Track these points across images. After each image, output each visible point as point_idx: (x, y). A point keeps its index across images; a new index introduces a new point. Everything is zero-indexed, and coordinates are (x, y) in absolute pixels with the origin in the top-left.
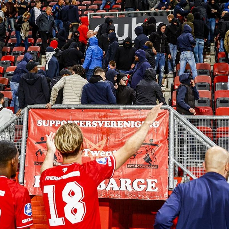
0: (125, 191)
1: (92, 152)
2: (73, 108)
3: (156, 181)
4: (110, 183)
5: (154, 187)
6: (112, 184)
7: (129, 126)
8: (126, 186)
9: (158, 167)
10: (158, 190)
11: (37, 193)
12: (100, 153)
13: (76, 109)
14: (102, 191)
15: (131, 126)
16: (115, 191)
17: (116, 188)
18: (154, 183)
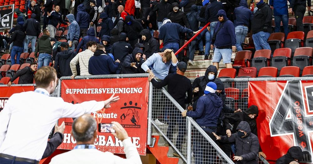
0: (118, 147)
1: (98, 114)
2: (88, 79)
3: (139, 138)
4: (108, 140)
5: (137, 144)
6: (110, 141)
7: (122, 92)
8: (119, 143)
9: (140, 127)
10: (140, 147)
11: (65, 148)
12: (103, 115)
13: (90, 79)
14: (103, 146)
15: (123, 92)
16: (112, 147)
17: (112, 145)
18: (137, 141)
